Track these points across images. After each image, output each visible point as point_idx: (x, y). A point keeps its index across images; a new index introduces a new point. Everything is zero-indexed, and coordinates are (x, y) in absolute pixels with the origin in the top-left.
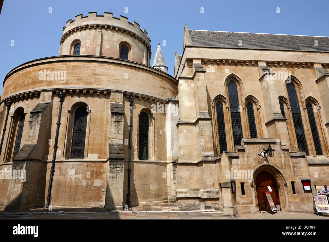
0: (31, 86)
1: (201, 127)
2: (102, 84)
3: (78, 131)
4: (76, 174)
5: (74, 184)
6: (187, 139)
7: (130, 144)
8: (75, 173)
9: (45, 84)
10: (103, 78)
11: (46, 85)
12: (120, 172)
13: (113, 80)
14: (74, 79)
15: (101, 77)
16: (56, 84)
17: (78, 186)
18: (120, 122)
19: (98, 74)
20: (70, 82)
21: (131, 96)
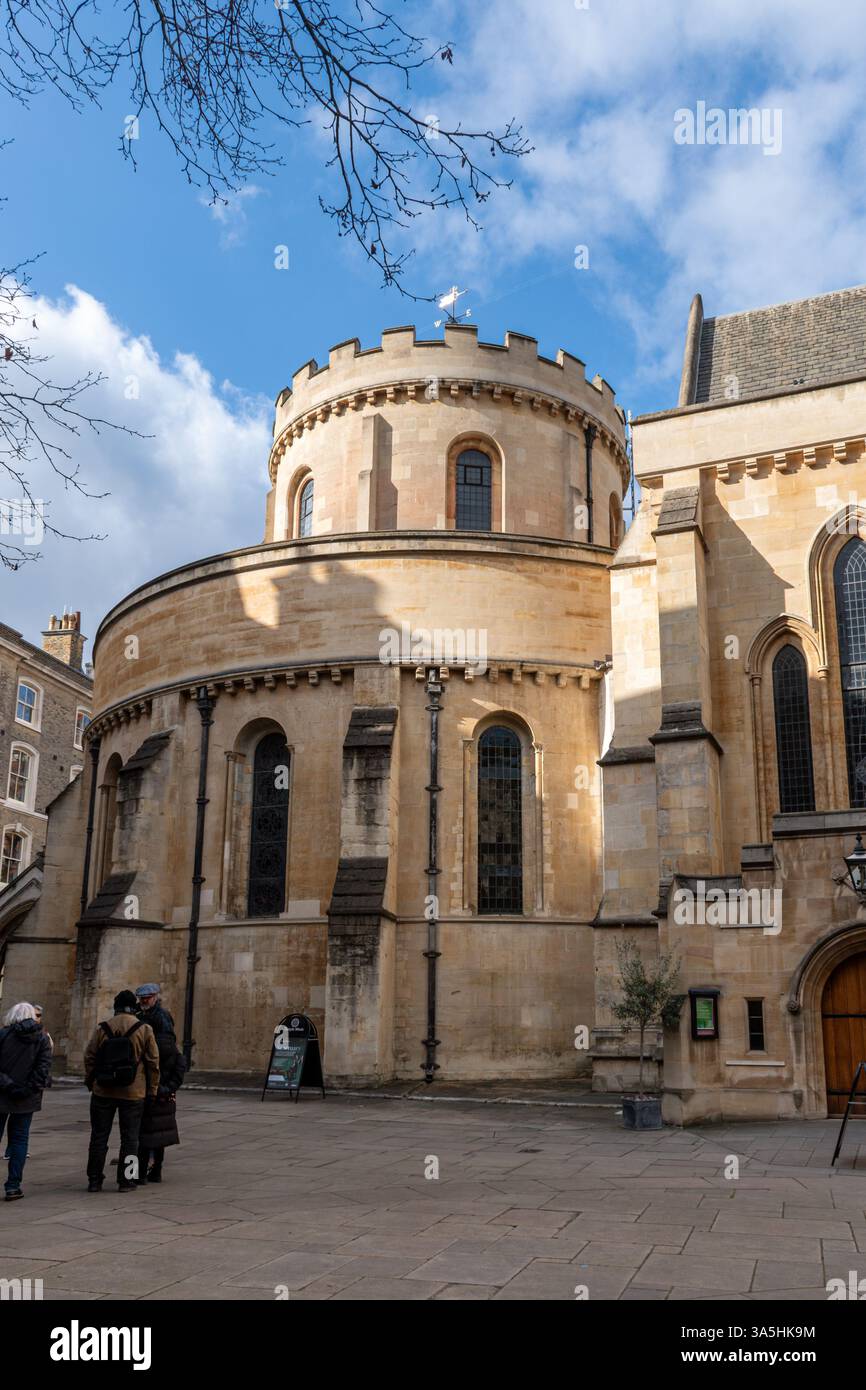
0: (132, 680)
1: (661, 774)
2: (324, 644)
3: (266, 821)
4: (258, 967)
5: (252, 1003)
6: (634, 826)
7: (433, 856)
8: (254, 965)
9: (163, 668)
10: (328, 618)
11: (164, 673)
12: (366, 960)
13: (362, 622)
14: (235, 638)
15: (321, 618)
16: (189, 665)
17: (263, 1006)
18: (376, 779)
19: (312, 606)
20: (227, 650)
21: (432, 673)
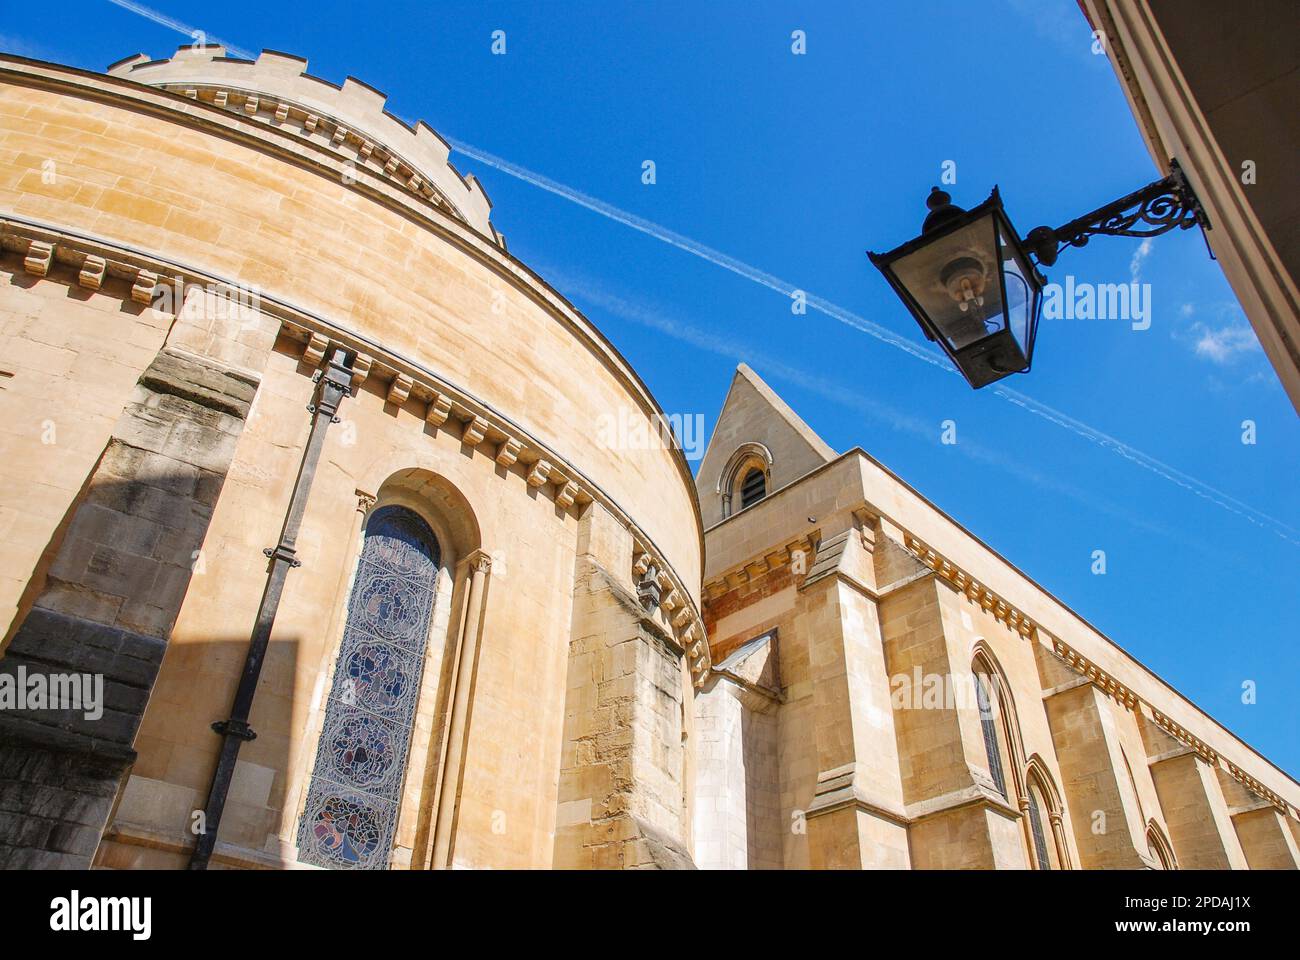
14: (422, 320)
19: (541, 368)
20: (401, 326)
21: (654, 571)
